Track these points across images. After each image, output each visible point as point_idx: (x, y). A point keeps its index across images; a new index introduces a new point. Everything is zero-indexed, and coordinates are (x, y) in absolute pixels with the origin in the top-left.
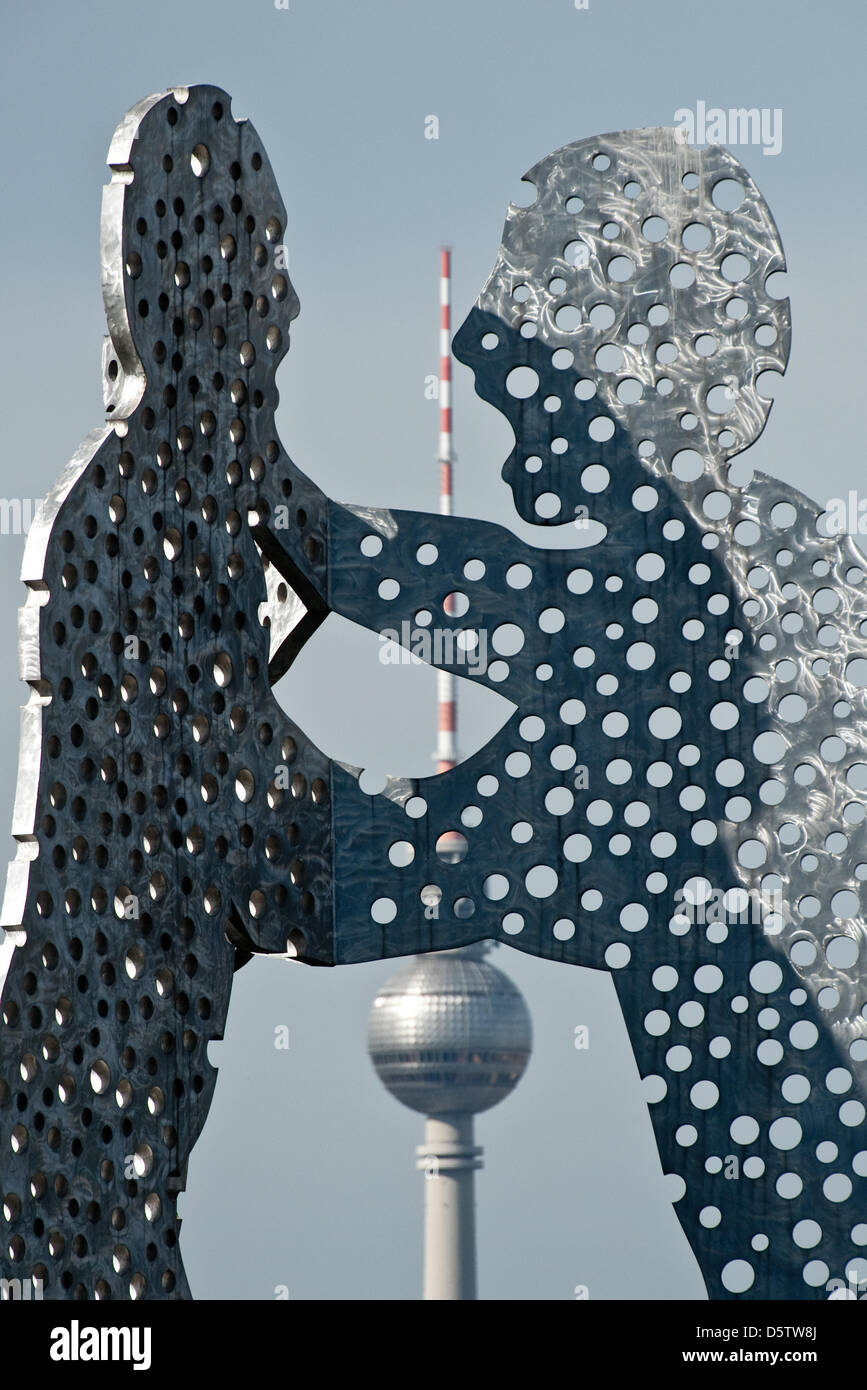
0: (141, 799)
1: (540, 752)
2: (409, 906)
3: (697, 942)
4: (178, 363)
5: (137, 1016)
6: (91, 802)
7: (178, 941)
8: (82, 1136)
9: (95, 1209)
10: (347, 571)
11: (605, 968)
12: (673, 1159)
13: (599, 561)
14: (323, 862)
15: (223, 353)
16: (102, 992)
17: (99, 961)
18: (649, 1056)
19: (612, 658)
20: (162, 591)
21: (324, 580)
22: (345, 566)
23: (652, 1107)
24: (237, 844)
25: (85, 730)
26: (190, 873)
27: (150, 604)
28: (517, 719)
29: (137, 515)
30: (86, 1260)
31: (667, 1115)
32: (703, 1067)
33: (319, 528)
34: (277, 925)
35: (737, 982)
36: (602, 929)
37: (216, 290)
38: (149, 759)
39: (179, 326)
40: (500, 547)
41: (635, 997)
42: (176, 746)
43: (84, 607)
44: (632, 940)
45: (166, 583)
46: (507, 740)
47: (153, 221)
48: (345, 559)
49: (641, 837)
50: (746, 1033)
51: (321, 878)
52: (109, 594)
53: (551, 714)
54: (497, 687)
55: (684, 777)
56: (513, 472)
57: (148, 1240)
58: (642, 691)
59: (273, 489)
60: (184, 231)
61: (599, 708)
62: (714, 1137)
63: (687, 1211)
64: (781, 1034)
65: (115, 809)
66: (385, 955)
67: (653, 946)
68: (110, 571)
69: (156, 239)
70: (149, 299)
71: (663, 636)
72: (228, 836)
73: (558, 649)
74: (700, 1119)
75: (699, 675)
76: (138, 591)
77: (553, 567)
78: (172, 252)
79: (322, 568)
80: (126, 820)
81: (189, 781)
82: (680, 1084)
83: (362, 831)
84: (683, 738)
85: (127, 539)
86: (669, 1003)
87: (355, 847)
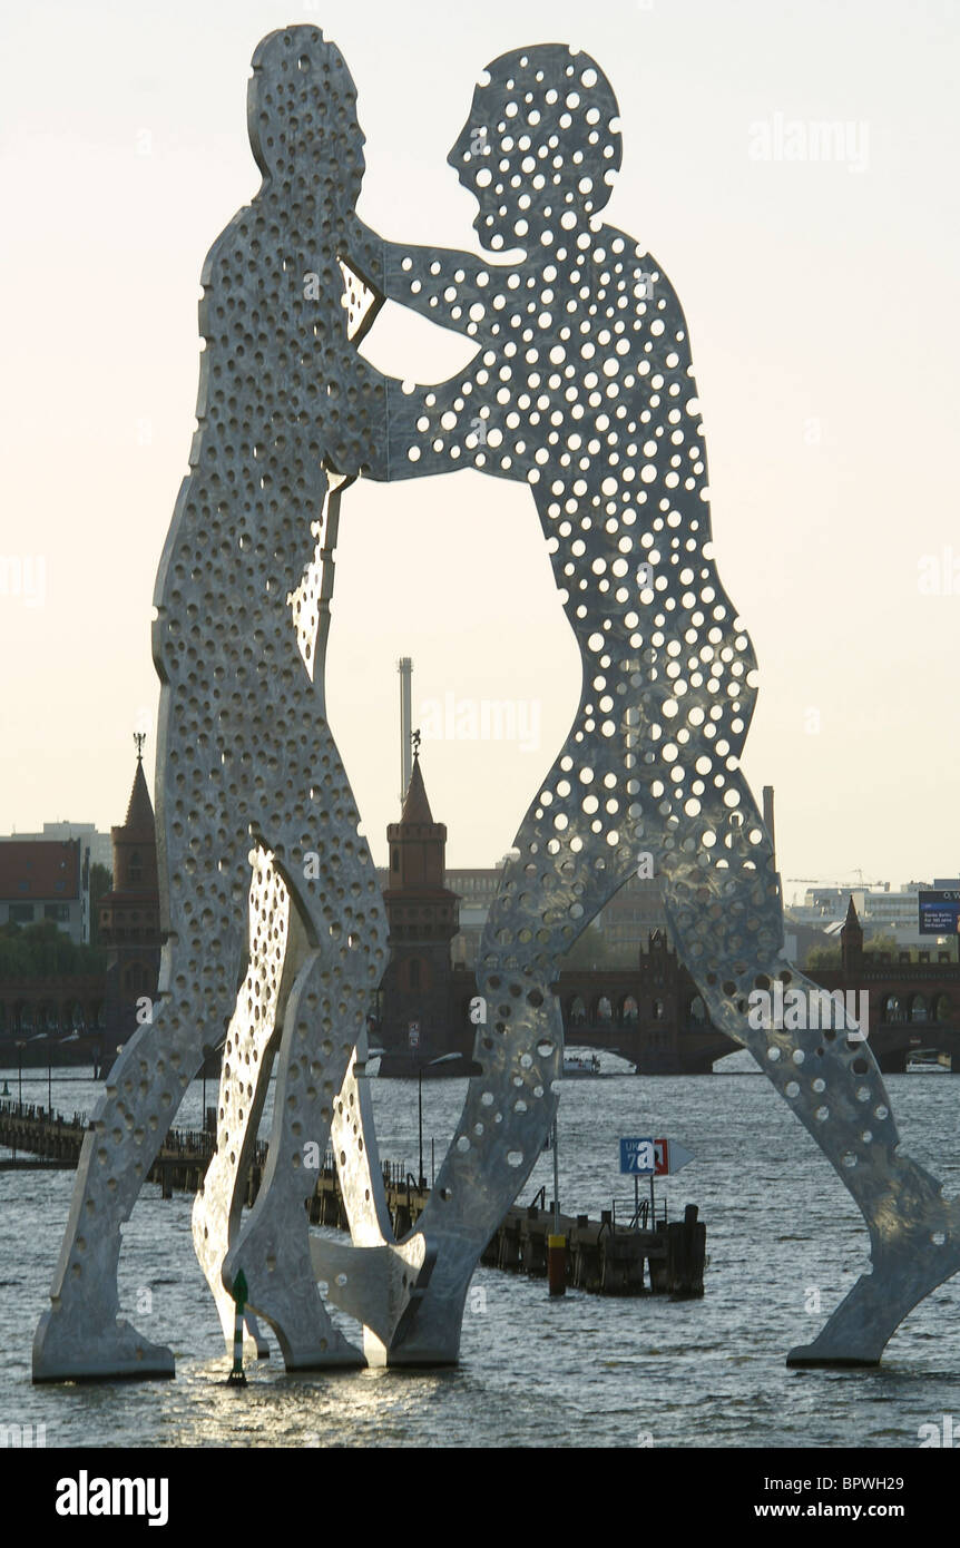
0: (269, 397)
1: (494, 372)
2: (427, 450)
3: (573, 469)
4: (291, 169)
5: (268, 511)
6: (239, 400)
7: (292, 471)
8: (236, 573)
9: (242, 610)
10: (394, 277)
11: (528, 482)
12: (562, 581)
13: (522, 271)
14: (382, 430)
15: (319, 165)
16: (247, 497)
17: (245, 483)
18: (550, 529)
19: (530, 320)
20: (283, 290)
21: (382, 283)
22: (394, 274)
23: (551, 555)
24: (329, 419)
25: (236, 363)
26: (300, 435)
27: (275, 296)
28: (481, 354)
29: (267, 250)
30: (237, 638)
31: (559, 560)
32: (577, 533)
33: (378, 255)
34: (353, 461)
35: (594, 489)
36: (525, 463)
37: (315, 132)
38: (275, 377)
39: (292, 150)
40: (473, 265)
41: (542, 496)
42: (291, 370)
43: (235, 299)
44: (542, 469)
45: (285, 285)
46: (477, 364)
47: (275, 95)
48: (393, 271)
49: (546, 415)
50: (600, 516)
51: (381, 437)
52: (251, 293)
53: (500, 351)
54: (472, 337)
55: (566, 383)
56: (479, 224)
57: (276, 626)
58: (545, 340)
59: (350, 235)
60: (294, 101)
61: (523, 349)
62: (584, 567)
63: (570, 609)
64: (618, 516)
65: (255, 403)
66: (414, 477)
67: (551, 471)
68: (251, 280)
69: (278, 105)
70: (274, 138)
71: (558, 309)
72: (323, 416)
73: (503, 317)
74: (575, 560)
75: (575, 330)
76: (269, 289)
77: (499, 275)
78: (287, 113)
79: (380, 277)
80: (260, 409)
81: (300, 388)
82: (566, 543)
83: (402, 412)
84: (566, 363)
85: (261, 263)
86: (562, 500)
87: (398, 421)
